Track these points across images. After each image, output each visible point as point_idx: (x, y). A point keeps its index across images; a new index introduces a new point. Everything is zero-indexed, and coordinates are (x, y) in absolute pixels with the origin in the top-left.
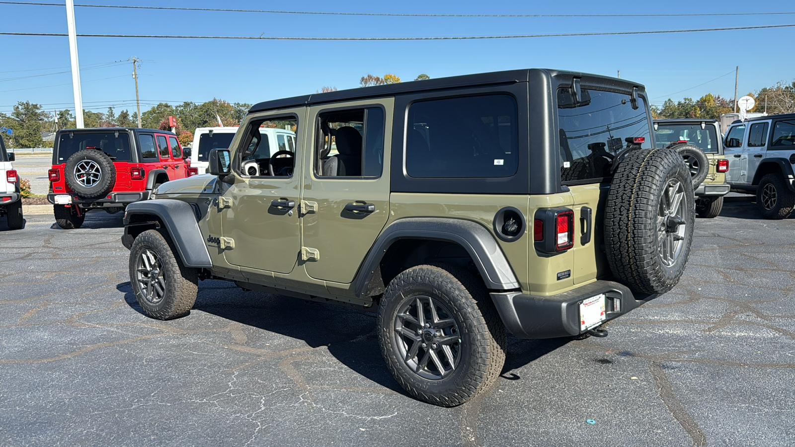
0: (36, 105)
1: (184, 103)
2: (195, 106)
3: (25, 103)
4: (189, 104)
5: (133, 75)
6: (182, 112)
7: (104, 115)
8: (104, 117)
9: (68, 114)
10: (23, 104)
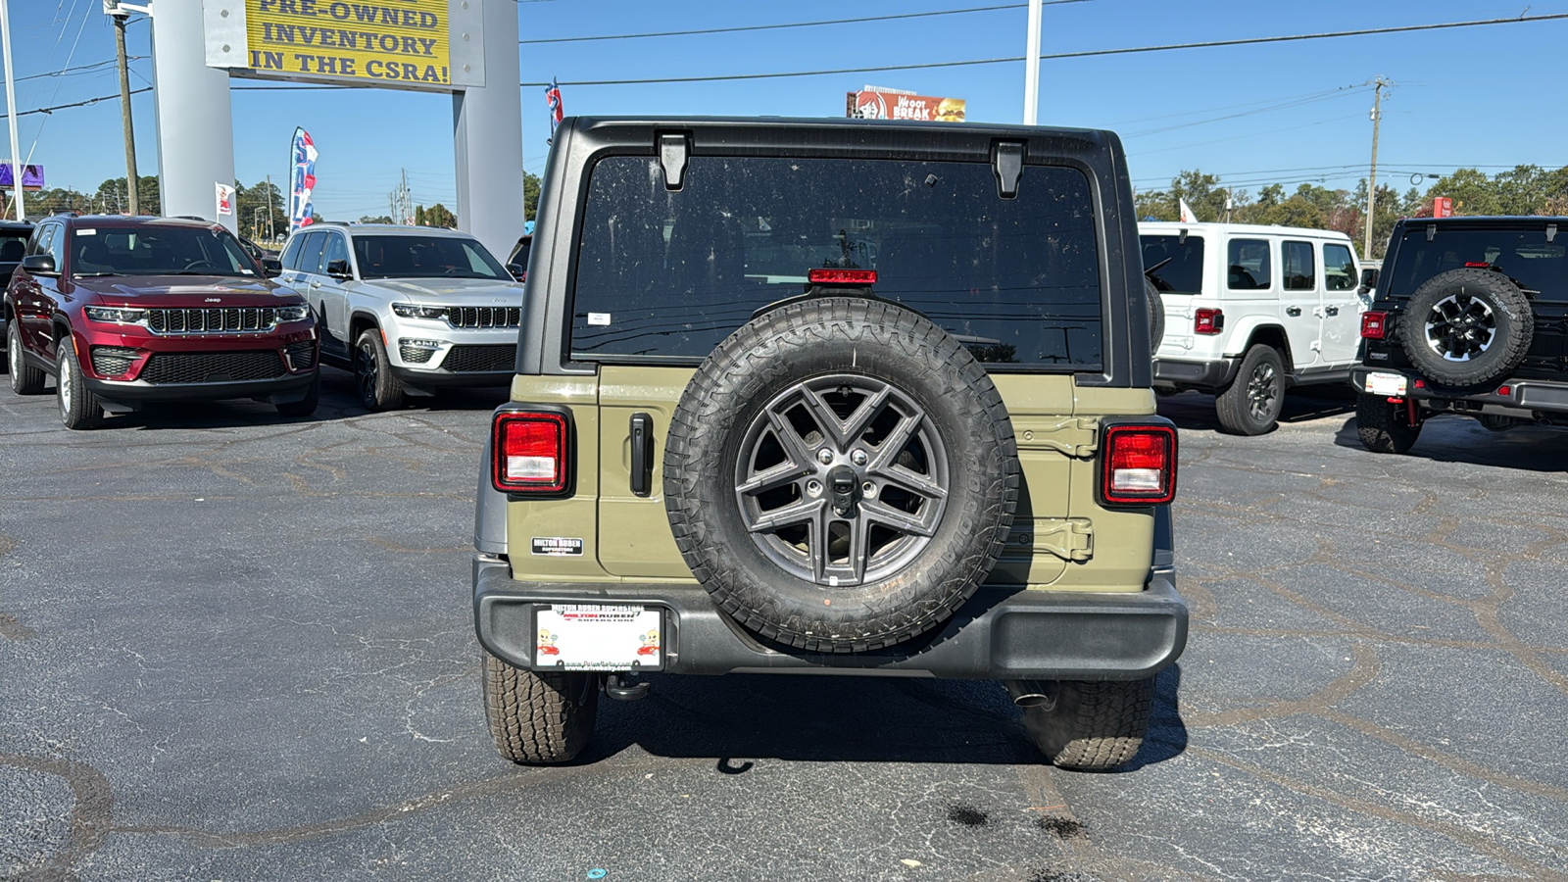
0: (1211, 177)
1: (1517, 167)
2: (1542, 173)
3: (1192, 173)
4: (1527, 170)
5: (1371, 114)
6: (1508, 187)
7: (1349, 194)
8: (1347, 198)
9: (1279, 193)
10: (1189, 175)
